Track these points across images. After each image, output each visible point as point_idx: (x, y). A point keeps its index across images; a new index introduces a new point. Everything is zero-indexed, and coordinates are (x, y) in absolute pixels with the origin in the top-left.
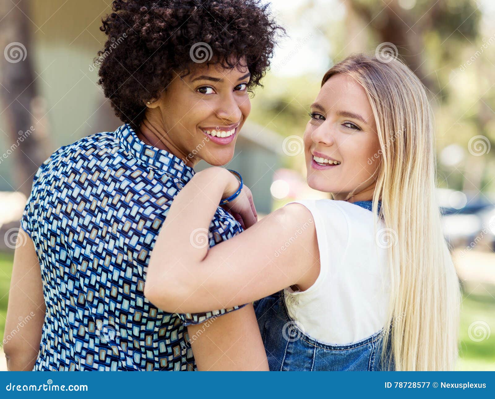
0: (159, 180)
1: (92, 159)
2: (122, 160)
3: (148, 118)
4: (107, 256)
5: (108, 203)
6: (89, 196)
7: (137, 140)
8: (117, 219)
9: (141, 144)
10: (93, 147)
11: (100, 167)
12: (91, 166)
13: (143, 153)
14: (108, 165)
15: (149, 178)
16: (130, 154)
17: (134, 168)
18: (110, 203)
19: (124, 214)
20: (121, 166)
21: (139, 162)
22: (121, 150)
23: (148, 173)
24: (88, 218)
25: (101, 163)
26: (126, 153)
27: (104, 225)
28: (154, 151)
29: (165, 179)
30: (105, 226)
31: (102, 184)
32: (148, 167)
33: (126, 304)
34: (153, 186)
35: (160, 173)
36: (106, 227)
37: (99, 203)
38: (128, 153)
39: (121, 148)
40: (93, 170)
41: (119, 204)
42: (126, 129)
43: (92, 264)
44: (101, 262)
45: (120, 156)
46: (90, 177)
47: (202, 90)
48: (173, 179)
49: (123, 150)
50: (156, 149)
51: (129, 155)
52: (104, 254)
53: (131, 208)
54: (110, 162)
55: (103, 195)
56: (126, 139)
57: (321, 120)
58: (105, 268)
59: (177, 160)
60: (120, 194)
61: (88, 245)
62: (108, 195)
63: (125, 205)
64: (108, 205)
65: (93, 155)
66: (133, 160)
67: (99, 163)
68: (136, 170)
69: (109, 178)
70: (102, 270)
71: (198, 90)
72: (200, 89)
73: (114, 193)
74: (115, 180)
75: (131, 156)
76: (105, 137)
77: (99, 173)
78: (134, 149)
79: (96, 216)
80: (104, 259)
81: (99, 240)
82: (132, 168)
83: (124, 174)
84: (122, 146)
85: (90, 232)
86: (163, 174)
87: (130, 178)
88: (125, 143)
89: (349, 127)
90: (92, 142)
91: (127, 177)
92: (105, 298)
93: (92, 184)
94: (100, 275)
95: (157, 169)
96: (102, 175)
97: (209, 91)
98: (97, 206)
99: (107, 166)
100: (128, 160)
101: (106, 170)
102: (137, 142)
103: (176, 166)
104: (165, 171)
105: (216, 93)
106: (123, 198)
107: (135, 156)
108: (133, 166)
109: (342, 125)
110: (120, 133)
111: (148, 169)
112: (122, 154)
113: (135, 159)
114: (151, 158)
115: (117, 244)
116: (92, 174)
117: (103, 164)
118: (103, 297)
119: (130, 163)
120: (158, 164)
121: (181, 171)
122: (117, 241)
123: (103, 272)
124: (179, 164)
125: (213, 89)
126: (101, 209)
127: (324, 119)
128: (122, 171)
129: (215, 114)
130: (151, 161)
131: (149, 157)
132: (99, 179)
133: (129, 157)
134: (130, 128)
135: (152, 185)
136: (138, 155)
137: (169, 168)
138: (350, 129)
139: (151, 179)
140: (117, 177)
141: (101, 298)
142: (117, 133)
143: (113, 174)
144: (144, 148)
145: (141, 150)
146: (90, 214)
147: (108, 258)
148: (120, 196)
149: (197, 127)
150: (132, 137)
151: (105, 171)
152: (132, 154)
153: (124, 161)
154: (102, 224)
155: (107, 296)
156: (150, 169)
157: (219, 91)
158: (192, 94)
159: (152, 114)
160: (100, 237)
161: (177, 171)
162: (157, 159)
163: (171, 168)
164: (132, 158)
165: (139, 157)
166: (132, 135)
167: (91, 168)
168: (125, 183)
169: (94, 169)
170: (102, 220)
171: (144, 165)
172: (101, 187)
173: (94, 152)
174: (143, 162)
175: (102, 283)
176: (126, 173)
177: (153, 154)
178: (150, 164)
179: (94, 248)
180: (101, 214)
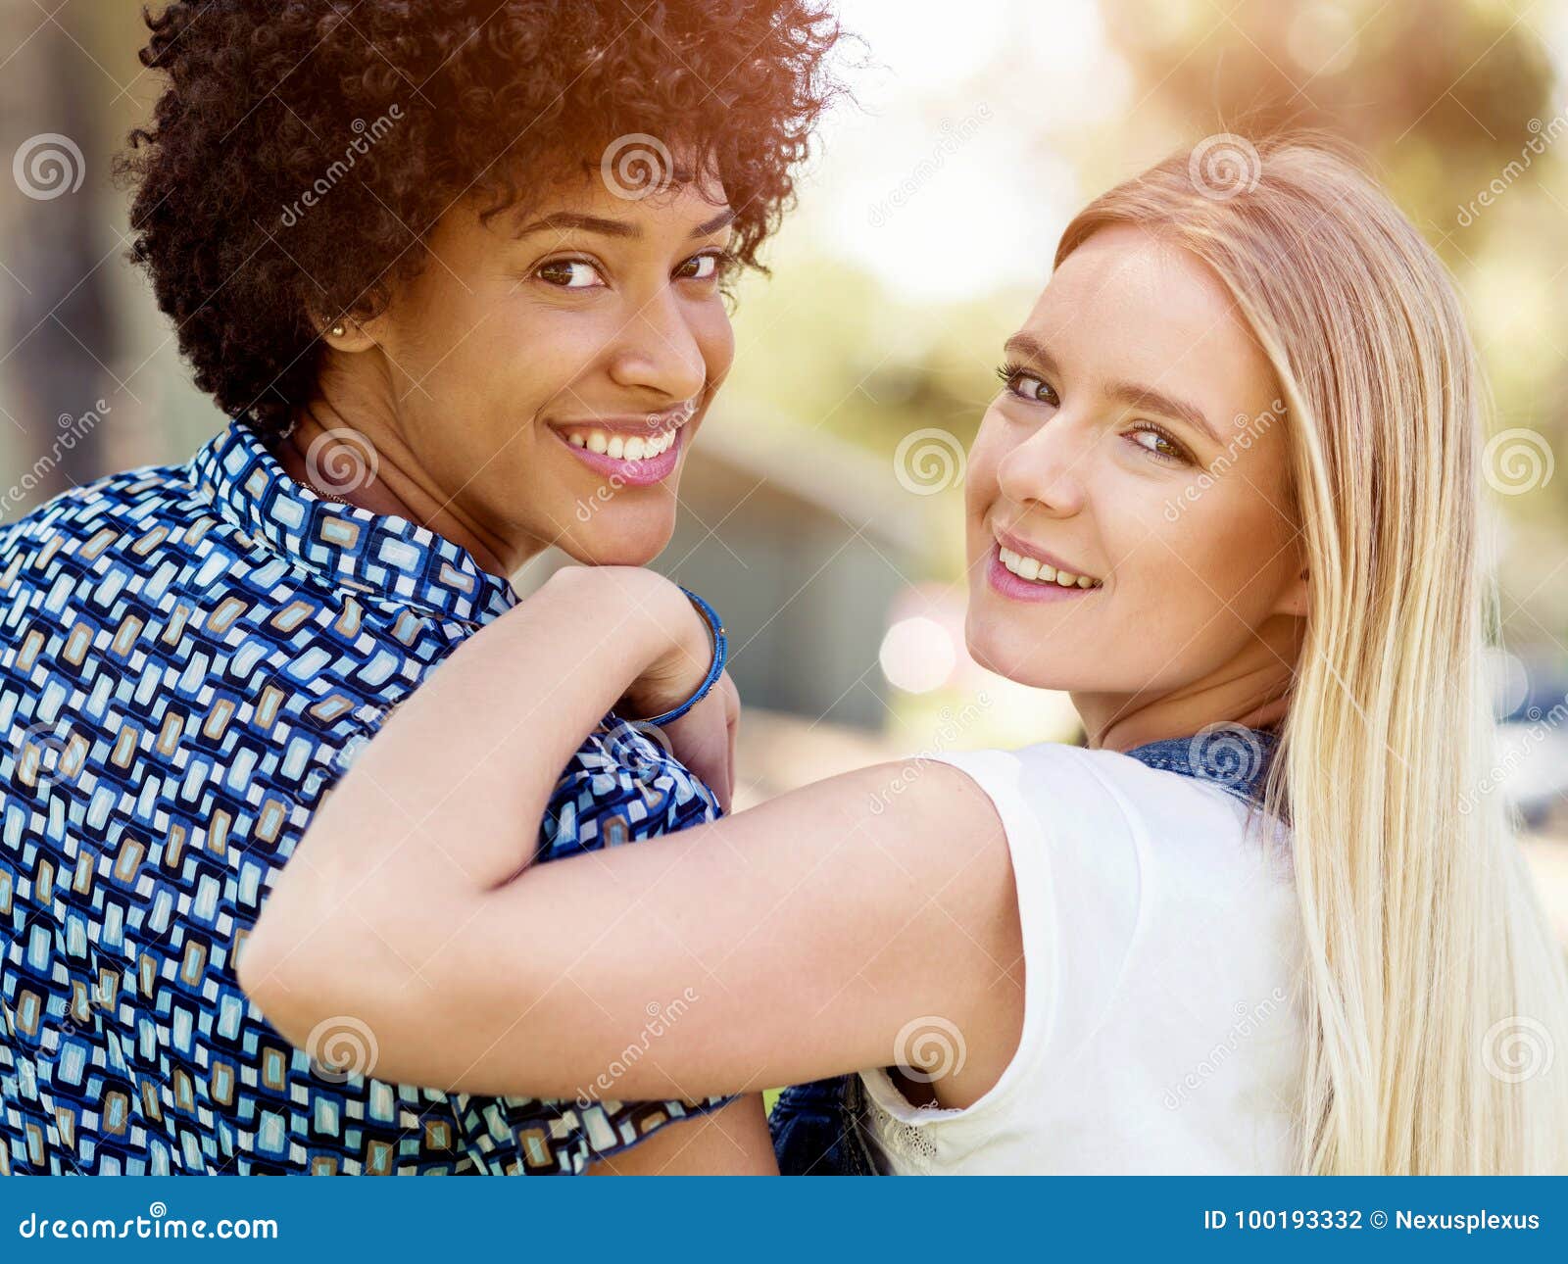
0: (386, 638)
1: (109, 570)
2: (229, 567)
3: (331, 394)
4: (191, 944)
5: (184, 738)
6: (105, 714)
7: (286, 483)
8: (227, 796)
9: (302, 501)
10: (110, 526)
11: (143, 599)
12: (104, 597)
13: (312, 532)
14: (174, 590)
15: (342, 632)
16: (260, 541)
17: (282, 594)
18: (194, 734)
19: (256, 774)
20: (227, 589)
21: (301, 571)
22: (223, 531)
23: (339, 609)
24: (103, 801)
25: (145, 584)
26: (242, 538)
27: (172, 822)
28: (357, 522)
29: (407, 628)
30: (175, 826)
31: (155, 664)
32: (338, 586)
33: (272, 1132)
34: (363, 660)
35: (387, 606)
36: (182, 830)
37: (148, 741)
38: (252, 538)
39: (222, 522)
40: (116, 614)
41: (233, 738)
42: (239, 447)
43: (134, 977)
44: (170, 970)
45: (221, 551)
46: (103, 640)
47: (553, 271)
48: (439, 625)
49: (231, 528)
50: (364, 515)
51: (255, 547)
52: (177, 937)
53: (281, 750)
54: (183, 579)
55: (161, 705)
56: (240, 483)
57: (1041, 403)
58: (187, 990)
59: (448, 550)
60: (232, 700)
61: (110, 905)
62: (182, 705)
63: (255, 740)
64: (184, 745)
65: (109, 554)
66: (273, 563)
67: (136, 584)
68: (289, 602)
69: (185, 639)
70: (175, 1002)
71: (539, 274)
72: (544, 267)
73: (206, 696)
74: (208, 645)
75: (267, 549)
76: (154, 483)
77: (141, 624)
78: (274, 522)
79: (137, 792)
80: (179, 956)
81: (152, 882)
82: (274, 595)
83: (242, 620)
84: (227, 513)
85: (114, 854)
86: (400, 611)
87: (268, 633)
88: (239, 500)
89: (1149, 450)
90: (104, 505)
91: (254, 632)
92: (196, 1109)
93: (113, 667)
94: (168, 1022)
95: (372, 591)
96: (152, 630)
97: (581, 275)
98: (139, 752)
99: (169, 595)
100: (256, 566)
101: (167, 610)
102: (286, 494)
103: (447, 575)
104: (407, 598)
105: (607, 286)
106: (245, 713)
107: (283, 550)
108: (275, 586)
109: (1122, 435)
110: (213, 462)
111: (337, 595)
112: (230, 545)
113: (284, 560)
114: (346, 552)
115: (230, 895)
116: (114, 629)
117: (156, 588)
118: (191, 1108)
119: (265, 578)
120: (376, 574)
121: (469, 590)
122: (231, 884)
123: (177, 1009)
124: (457, 566)
125: (595, 267)
126: (158, 762)
127: (1054, 400)
128: (233, 608)
129: (607, 368)
130: (347, 564)
131: (336, 549)
132: (141, 645)
133: (259, 555)
134: (253, 443)
135: (357, 655)
136: (293, 543)
137: (420, 583)
138: (1151, 456)
139: (350, 635)
140: (216, 634)
141: (181, 1113)
142: (202, 462)
143: (196, 622)
144: (316, 515)
145: (306, 523)
146: (111, 784)
147: (194, 952)
148: (233, 706)
149: (540, 419)
150: (264, 475)
151: (163, 615)
152: (270, 541)
153: (240, 569)
154: (162, 821)
155: (200, 1102)
156: (344, 596)
157: (622, 275)
158: (517, 287)
159: (348, 376)
160: (157, 870)
161: (454, 593)
162: (369, 551)
163: (427, 582)
164: (270, 558)
165: (297, 552)
166: (263, 467)
167: (106, 605)
168: (249, 656)
169: (120, 608)
170: (161, 805)
171: (321, 582)
172: (151, 677)
173: (117, 545)
174: (317, 571)
175: (179, 1050)
176: (249, 616)
177: (352, 534)
178: (343, 575)
179: (136, 917)
180: (158, 781)
